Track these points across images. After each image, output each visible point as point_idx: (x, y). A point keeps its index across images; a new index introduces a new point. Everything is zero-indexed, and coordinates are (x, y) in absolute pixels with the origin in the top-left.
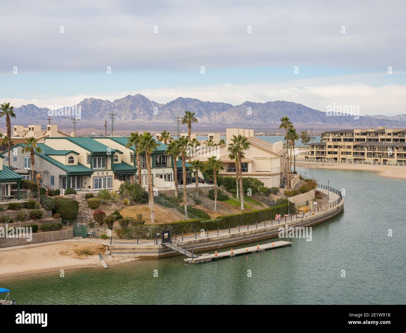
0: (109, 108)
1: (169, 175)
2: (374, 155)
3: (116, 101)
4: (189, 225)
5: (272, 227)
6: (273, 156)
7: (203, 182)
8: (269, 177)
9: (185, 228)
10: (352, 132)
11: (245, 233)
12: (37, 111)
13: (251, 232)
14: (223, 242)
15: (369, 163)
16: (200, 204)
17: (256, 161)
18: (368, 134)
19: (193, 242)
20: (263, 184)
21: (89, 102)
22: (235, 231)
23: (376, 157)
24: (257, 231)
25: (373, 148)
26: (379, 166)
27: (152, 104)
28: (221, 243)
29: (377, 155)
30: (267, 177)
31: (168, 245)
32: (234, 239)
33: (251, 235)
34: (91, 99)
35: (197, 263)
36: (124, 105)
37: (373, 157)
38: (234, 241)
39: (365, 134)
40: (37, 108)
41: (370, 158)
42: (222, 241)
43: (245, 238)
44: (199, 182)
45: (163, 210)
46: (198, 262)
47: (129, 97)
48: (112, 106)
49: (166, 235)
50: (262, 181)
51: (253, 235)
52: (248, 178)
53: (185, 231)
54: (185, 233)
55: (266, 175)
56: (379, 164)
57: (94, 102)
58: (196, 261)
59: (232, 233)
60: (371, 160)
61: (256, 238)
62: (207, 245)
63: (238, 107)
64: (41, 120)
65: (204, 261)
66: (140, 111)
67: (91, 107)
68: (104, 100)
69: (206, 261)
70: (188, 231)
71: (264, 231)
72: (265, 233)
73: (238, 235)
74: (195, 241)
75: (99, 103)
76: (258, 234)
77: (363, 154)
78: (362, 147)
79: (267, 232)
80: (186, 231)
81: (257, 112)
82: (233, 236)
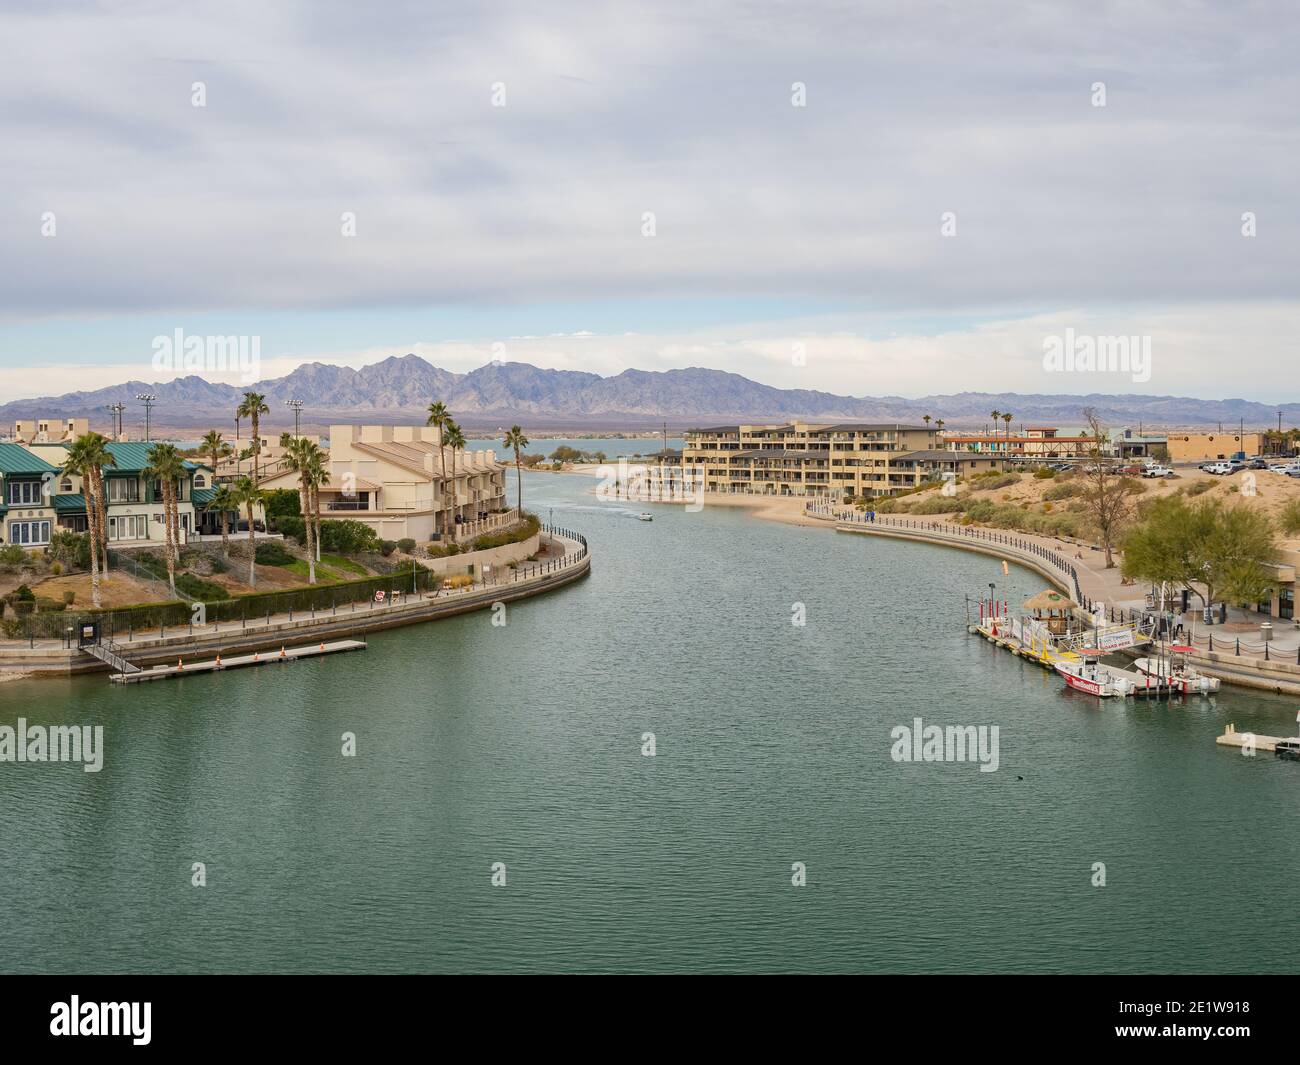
0: (351, 382)
1: (185, 518)
2: (767, 475)
3: (366, 369)
4: (159, 613)
5: (351, 615)
6: (419, 479)
7: (262, 531)
8: (401, 520)
9: (148, 618)
10: (735, 430)
11: (279, 626)
12: (205, 390)
13: (297, 624)
14: (227, 644)
15: (757, 492)
16: (224, 572)
17: (387, 489)
18: (767, 435)
19: (154, 644)
20: (374, 534)
21: (311, 372)
22: (258, 624)
23: (772, 480)
24: (311, 623)
25: (763, 461)
26: (774, 497)
27: (438, 374)
28: (220, 645)
29: (773, 476)
30: (397, 520)
31: (89, 649)
32: (254, 637)
33: (296, 631)
34: (315, 364)
35: (130, 683)
36: (382, 378)
37: (766, 480)
38: (252, 641)
39: (761, 434)
40: (206, 384)
41: (760, 483)
42: (223, 641)
43: (280, 636)
44: (256, 529)
45: (134, 583)
46: (132, 681)
47: (392, 359)
48: (357, 378)
49: (88, 630)
50: (373, 527)
51: (300, 630)
52: (345, 522)
53: (149, 623)
54: (150, 626)
55: (395, 516)
56: (775, 493)
57: (320, 371)
58: (128, 678)
59: (248, 627)
60: (761, 485)
61: (309, 635)
62: (186, 649)
63: (612, 379)
64: (214, 409)
65: (147, 679)
66: (414, 389)
67: (314, 381)
68: (342, 366)
69: (154, 678)
70: (156, 622)
71: (330, 623)
72: (332, 626)
73: (262, 631)
74: (157, 642)
75: (331, 374)
76: (314, 628)
77: (748, 474)
78: (747, 460)
79: (337, 624)
80: (152, 623)
81: (649, 391)
82: (251, 632)
